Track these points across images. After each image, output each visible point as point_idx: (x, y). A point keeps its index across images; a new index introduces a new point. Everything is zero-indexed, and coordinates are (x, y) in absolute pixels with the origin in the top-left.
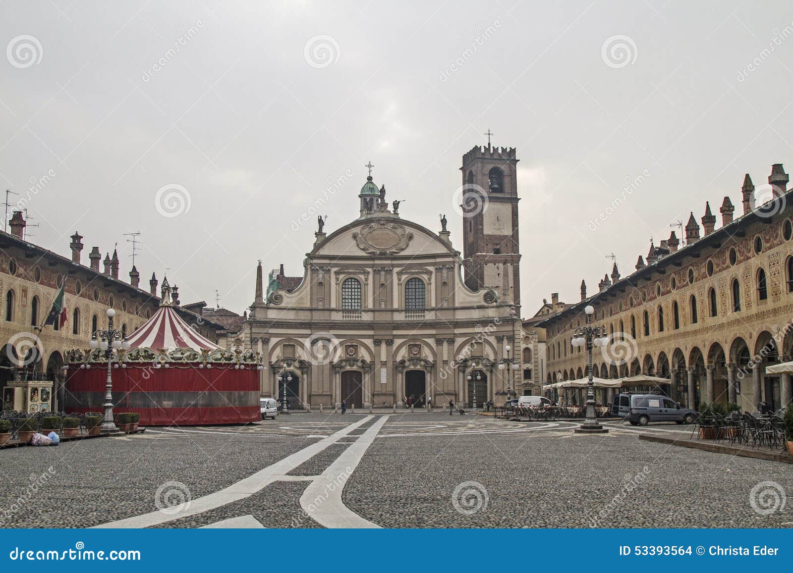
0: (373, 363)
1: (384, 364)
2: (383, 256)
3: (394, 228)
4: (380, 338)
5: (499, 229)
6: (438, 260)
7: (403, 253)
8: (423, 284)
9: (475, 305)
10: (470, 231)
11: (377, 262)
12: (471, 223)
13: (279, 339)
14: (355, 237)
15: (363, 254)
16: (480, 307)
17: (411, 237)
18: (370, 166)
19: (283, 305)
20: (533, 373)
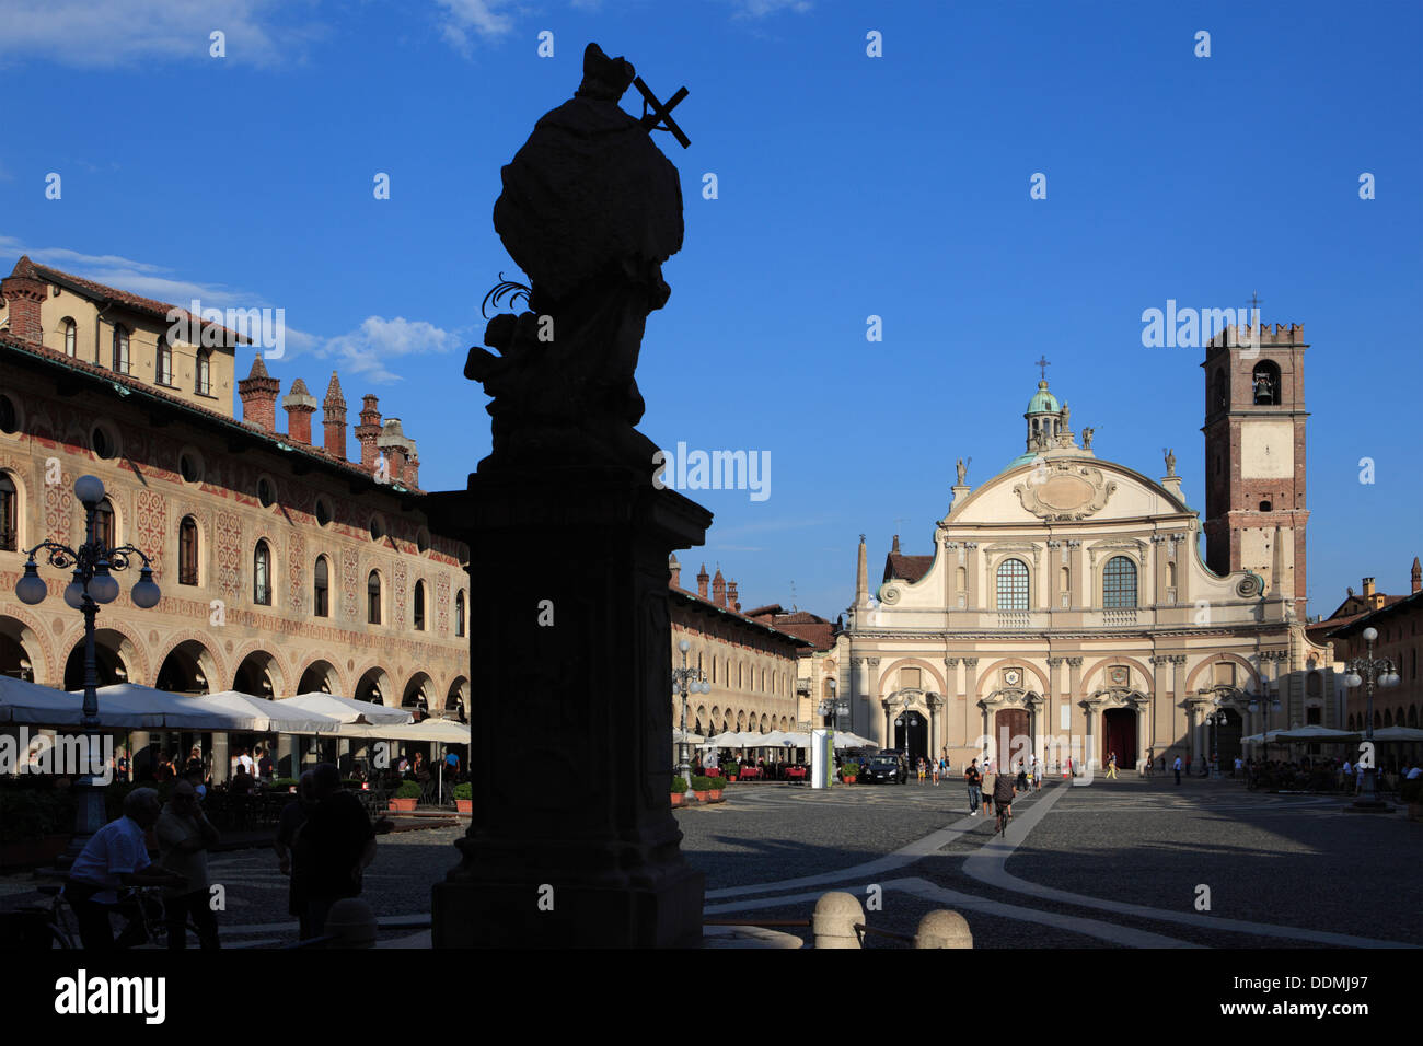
0: (1048, 695)
1: (1068, 697)
2: (1064, 521)
3: (1084, 473)
4: (1060, 655)
5: (1270, 468)
6: (1160, 525)
7: (1097, 516)
8: (1134, 566)
9: (1224, 600)
10: (1219, 472)
11: (1055, 531)
12: (1219, 459)
13: (894, 660)
14: (1018, 491)
15: (1032, 519)
16: (1230, 604)
17: (1111, 489)
18: (1043, 363)
19: (900, 605)
20: (1324, 713)
